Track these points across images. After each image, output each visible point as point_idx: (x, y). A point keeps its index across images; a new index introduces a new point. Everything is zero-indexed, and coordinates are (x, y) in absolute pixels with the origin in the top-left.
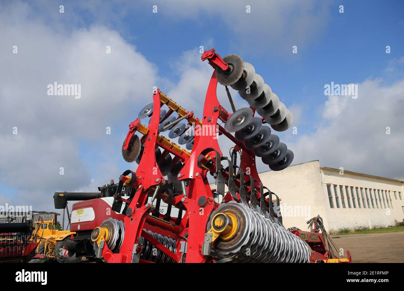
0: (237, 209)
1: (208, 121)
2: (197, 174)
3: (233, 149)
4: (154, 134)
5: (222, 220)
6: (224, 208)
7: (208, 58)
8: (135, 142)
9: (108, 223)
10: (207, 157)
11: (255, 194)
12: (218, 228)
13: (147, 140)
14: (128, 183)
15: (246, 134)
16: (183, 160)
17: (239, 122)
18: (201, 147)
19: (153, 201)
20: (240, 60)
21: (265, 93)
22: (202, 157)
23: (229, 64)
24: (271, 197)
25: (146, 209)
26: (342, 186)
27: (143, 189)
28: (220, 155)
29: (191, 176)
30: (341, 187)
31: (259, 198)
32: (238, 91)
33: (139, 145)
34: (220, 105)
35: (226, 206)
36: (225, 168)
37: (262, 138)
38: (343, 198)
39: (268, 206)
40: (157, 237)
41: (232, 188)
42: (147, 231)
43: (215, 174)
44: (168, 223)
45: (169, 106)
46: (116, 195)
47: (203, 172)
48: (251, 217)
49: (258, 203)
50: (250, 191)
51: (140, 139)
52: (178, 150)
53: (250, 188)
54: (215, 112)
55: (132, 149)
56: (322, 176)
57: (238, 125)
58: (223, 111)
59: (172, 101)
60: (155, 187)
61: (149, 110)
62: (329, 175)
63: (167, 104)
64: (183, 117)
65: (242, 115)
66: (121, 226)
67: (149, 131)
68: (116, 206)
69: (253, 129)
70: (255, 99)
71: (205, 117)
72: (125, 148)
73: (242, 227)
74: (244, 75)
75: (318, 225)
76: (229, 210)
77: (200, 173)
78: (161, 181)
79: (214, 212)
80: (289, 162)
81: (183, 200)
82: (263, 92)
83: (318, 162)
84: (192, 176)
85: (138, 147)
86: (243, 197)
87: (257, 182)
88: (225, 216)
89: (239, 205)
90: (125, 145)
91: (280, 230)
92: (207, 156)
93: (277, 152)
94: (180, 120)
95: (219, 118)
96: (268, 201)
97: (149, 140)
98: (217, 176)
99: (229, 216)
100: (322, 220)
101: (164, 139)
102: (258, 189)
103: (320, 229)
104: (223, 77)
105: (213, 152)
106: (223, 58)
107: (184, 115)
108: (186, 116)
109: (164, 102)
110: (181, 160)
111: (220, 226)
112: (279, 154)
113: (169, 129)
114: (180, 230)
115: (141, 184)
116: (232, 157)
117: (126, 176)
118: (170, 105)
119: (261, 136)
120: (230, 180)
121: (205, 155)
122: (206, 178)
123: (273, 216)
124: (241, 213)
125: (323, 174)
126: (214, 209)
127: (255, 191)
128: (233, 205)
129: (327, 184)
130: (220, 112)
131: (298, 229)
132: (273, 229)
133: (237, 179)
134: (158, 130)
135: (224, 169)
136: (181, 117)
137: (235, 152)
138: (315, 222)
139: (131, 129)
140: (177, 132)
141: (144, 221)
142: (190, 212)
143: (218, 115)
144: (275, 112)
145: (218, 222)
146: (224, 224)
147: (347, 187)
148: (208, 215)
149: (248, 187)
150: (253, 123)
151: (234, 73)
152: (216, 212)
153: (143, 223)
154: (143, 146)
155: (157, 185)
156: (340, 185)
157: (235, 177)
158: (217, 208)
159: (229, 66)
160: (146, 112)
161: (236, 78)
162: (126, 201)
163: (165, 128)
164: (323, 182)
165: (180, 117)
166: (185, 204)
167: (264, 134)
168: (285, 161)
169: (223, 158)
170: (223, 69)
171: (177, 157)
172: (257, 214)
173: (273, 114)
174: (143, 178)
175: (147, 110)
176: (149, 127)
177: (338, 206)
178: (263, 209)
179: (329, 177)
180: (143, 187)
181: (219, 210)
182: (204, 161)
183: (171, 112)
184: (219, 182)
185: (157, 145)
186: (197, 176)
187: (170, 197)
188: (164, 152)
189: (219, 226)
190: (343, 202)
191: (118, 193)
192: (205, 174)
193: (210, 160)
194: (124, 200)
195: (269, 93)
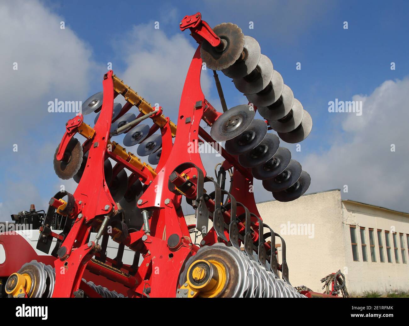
0: (225, 254)
1: (186, 123)
2: (167, 201)
3: (220, 166)
4: (104, 138)
5: (204, 270)
6: (207, 253)
7: (190, 26)
8: (74, 149)
9: (31, 268)
10: (184, 177)
11: (251, 234)
12: (196, 282)
13: (92, 147)
14: (62, 210)
15: (241, 144)
16: (144, 180)
17: (234, 126)
18: (174, 161)
19: (98, 239)
20: (239, 31)
21: (274, 83)
22: (176, 175)
23: (222, 37)
24: (274, 240)
25: (89, 250)
26: (373, 229)
27: (84, 220)
28: (203, 174)
29: (157, 202)
30: (371, 230)
31: (256, 240)
32: (232, 79)
33: (80, 154)
34: (205, 100)
35: (209, 250)
36: (208, 193)
37: (266, 151)
38: (372, 247)
39: (269, 253)
40: (101, 292)
41: (218, 224)
42: (88, 281)
43: (194, 203)
44: (119, 272)
45: (127, 98)
46: (43, 227)
47: (176, 198)
48: (246, 268)
49: (254, 248)
50: (244, 230)
51: (81, 145)
52: (136, 164)
53: (244, 225)
54: (196, 109)
55: (70, 159)
56: (343, 212)
57: (232, 130)
58: (209, 109)
59: (132, 90)
60: (102, 217)
61: (96, 102)
62: (354, 212)
63: (123, 94)
64: (147, 115)
65: (237, 116)
66: (50, 273)
67: (95, 134)
68: (43, 244)
69: (253, 138)
70: (258, 92)
71: (182, 117)
72: (59, 158)
73: (232, 282)
74: (244, 56)
75: (337, 285)
76: (214, 256)
77: (172, 200)
78: (112, 209)
79: (191, 258)
80: (303, 190)
81: (144, 238)
82: (271, 83)
83: (339, 192)
84: (158, 204)
85: (78, 156)
86: (235, 239)
87: (255, 217)
88: (209, 264)
89: (229, 250)
90: (59, 154)
91: (287, 289)
92: (183, 175)
93: (287, 174)
94: (143, 120)
95: (203, 118)
96: (268, 245)
97: (95, 147)
98: (198, 205)
99: (214, 265)
100: (343, 277)
101: (117, 147)
102: (256, 228)
103: (340, 291)
104: (212, 57)
105: (192, 169)
106: (213, 28)
107: (148, 112)
108: (151, 113)
109: (119, 92)
110: (140, 179)
111: (200, 280)
112: (288, 177)
113: (125, 133)
114: (136, 283)
115: (81, 213)
116: (218, 178)
117: (60, 200)
118: (128, 96)
119: (264, 148)
120: (217, 211)
121: (180, 172)
122: (180, 207)
123: (276, 268)
124: (232, 262)
125: (345, 210)
126: (190, 255)
127: (251, 230)
128: (221, 249)
129: (350, 225)
130: (204, 110)
131: (309, 290)
132: (277, 286)
133: (226, 212)
134: (110, 133)
135: (207, 195)
136: (144, 114)
137: (223, 171)
138: (333, 281)
139: (69, 130)
140: (137, 137)
141: (85, 267)
142: (154, 257)
143: (202, 114)
144: (286, 113)
145: (198, 274)
146: (207, 276)
147: (379, 231)
148: (182, 262)
149: (241, 223)
150: (254, 128)
151: (229, 51)
152: (194, 259)
153: (83, 270)
154: (85, 155)
155: (106, 215)
156: (369, 228)
157: (224, 209)
158: (195, 253)
159: (221, 41)
160: (91, 105)
161: (232, 59)
162: (58, 237)
163: (119, 130)
164: (345, 222)
165: (142, 114)
166: (146, 244)
167: (269, 146)
168: (298, 187)
169: (207, 179)
170: (212, 44)
171: (136, 174)
172: (255, 264)
173: (283, 117)
174: (85, 204)
175: (94, 103)
176: (95, 128)
177: (365, 259)
178: (262, 256)
179: (353, 214)
180: (85, 217)
181: (198, 255)
182: (178, 182)
183: (129, 106)
184: (201, 215)
185: (107, 155)
186: (166, 204)
187: (123, 234)
188: (116, 166)
189: (198, 279)
190: (373, 254)
191: (47, 225)
192: (178, 202)
193: (188, 182)
194: (55, 235)
195: (279, 84)
